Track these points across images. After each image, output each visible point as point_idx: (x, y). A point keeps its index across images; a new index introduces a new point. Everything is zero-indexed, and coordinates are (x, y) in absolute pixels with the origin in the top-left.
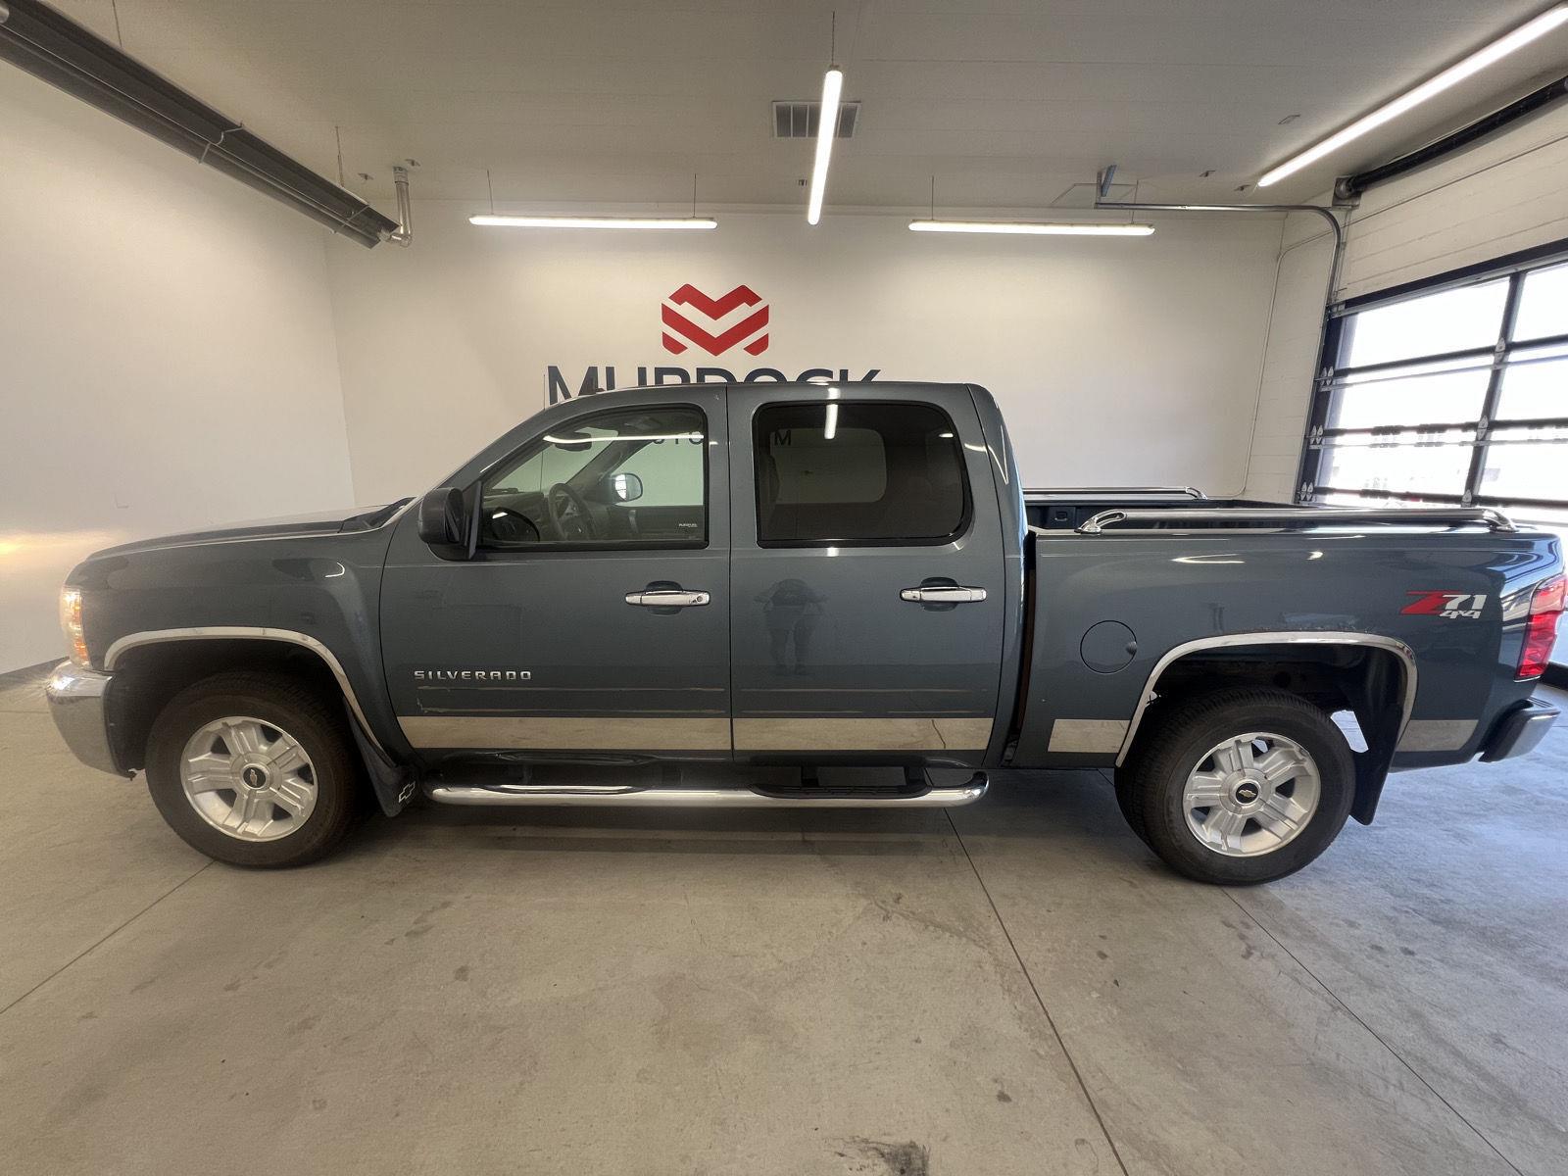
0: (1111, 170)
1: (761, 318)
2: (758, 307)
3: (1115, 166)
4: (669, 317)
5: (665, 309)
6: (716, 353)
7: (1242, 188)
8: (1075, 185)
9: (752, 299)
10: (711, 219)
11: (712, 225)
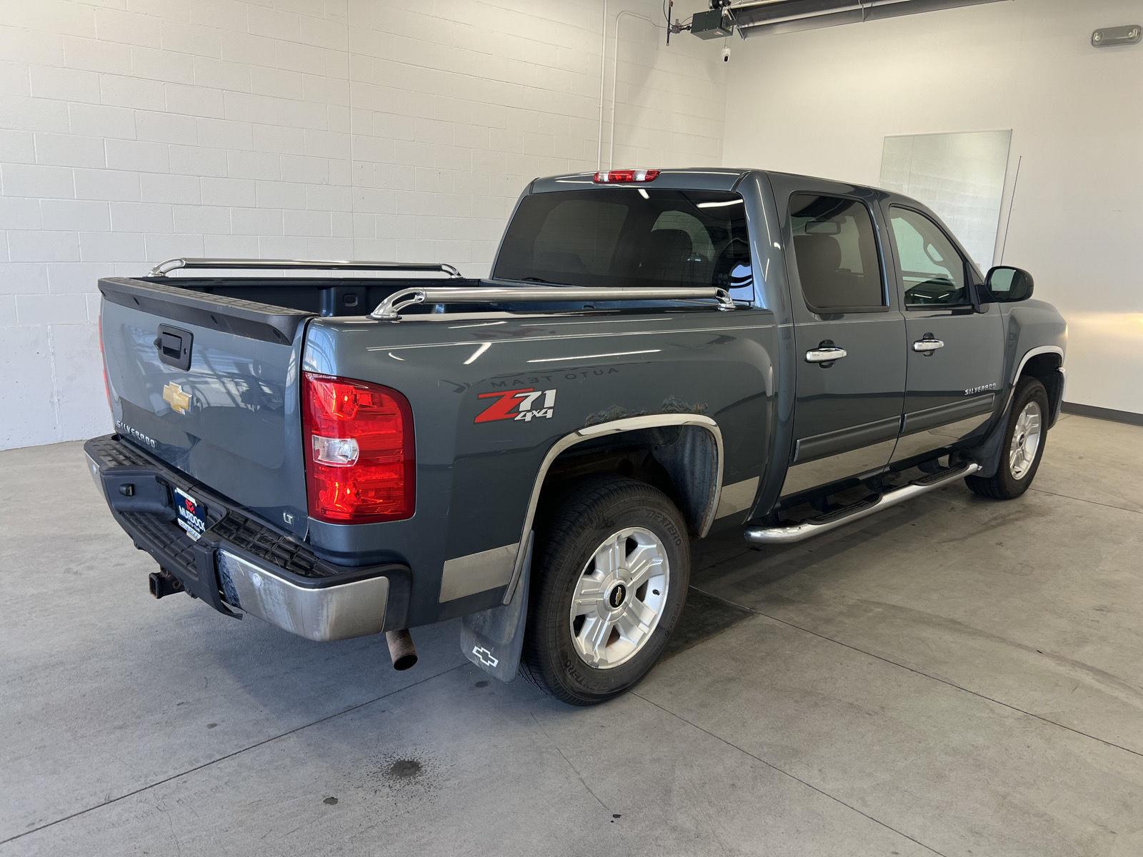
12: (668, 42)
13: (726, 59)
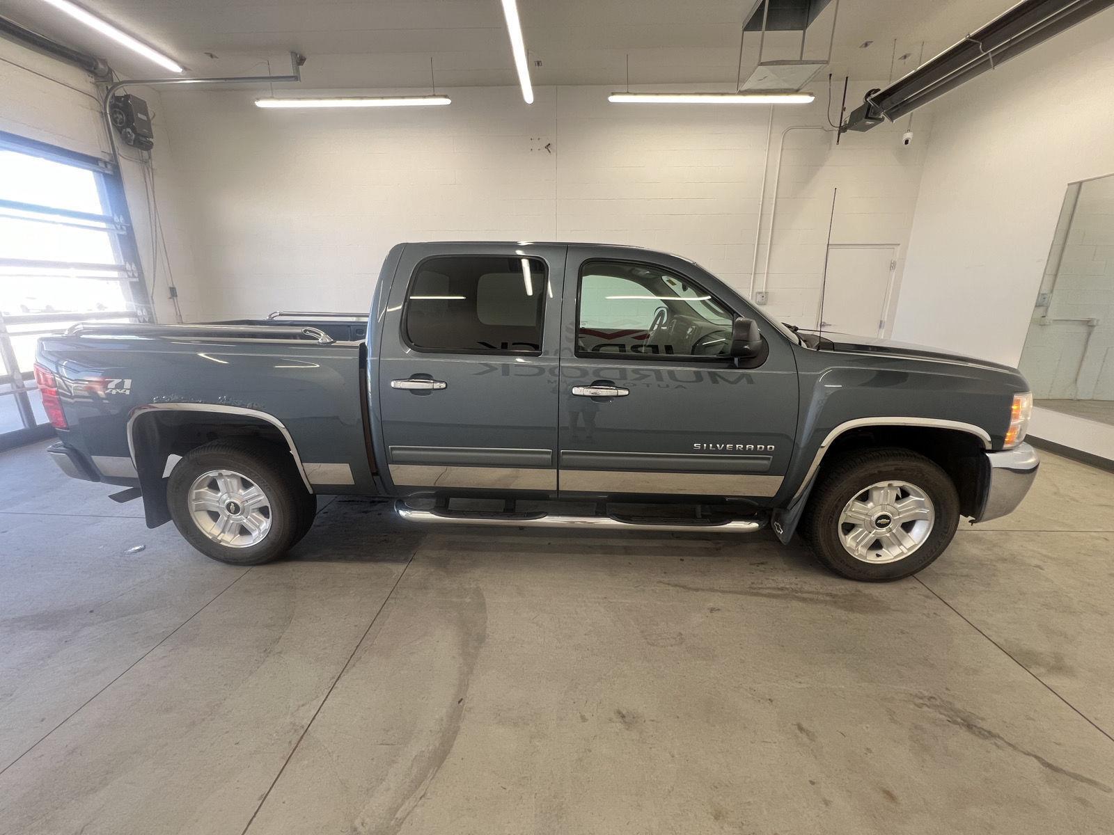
12: (838, 141)
13: (907, 142)
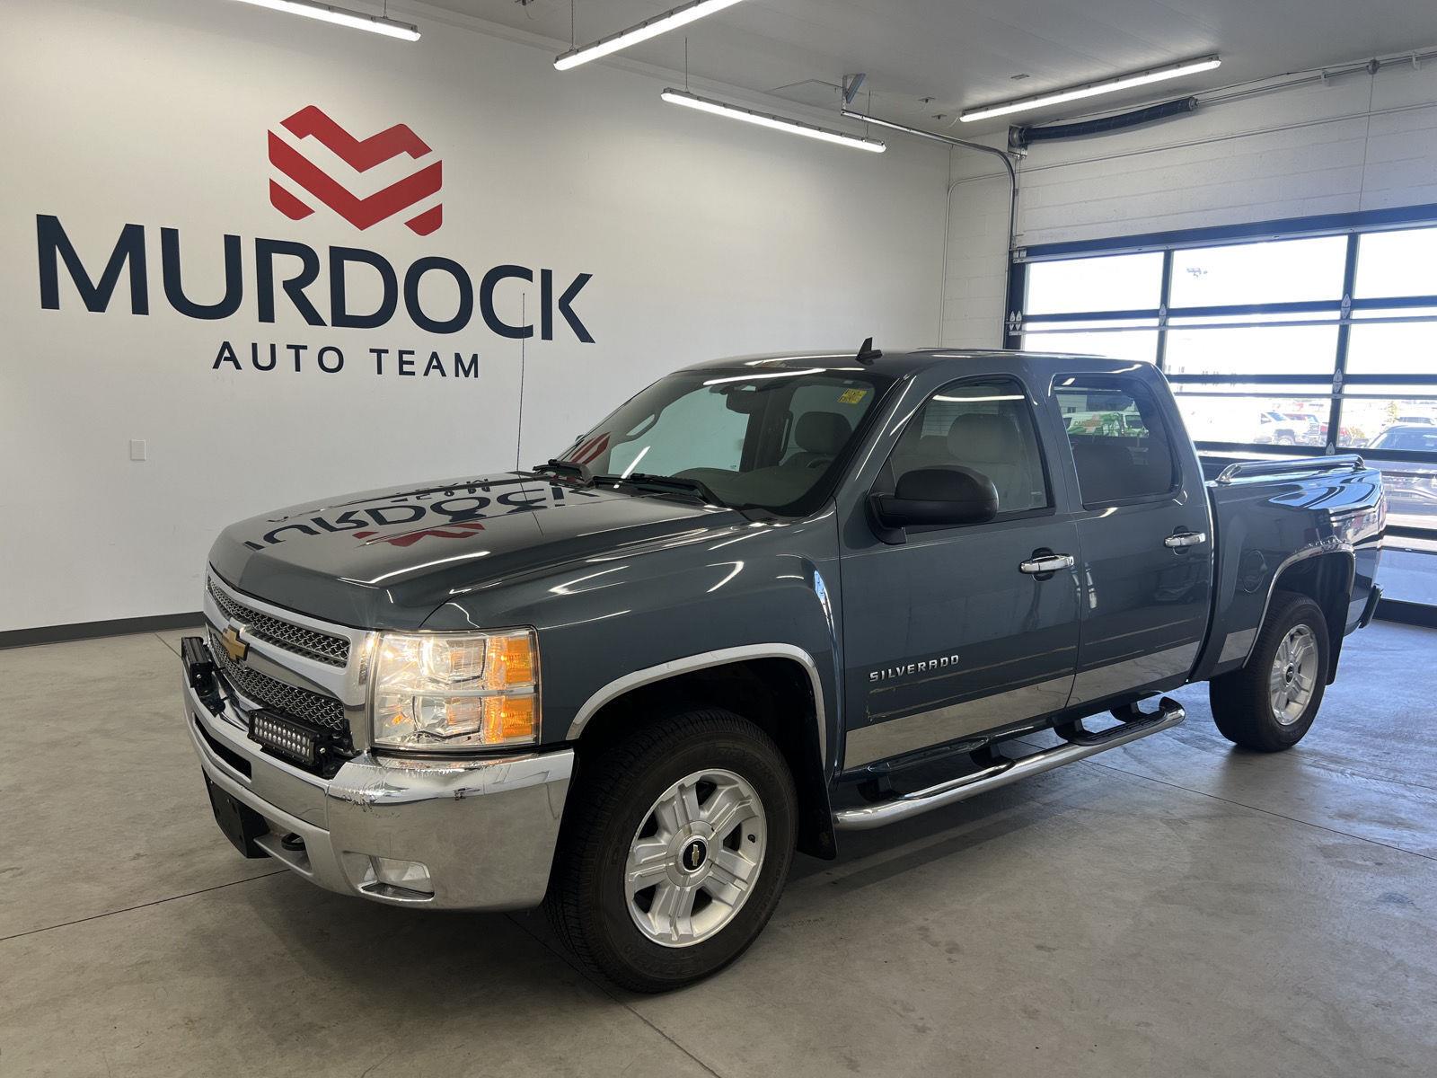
0: (859, 77)
1: (430, 180)
2: (425, 162)
3: (864, 75)
4: (280, 154)
5: (274, 140)
6: (362, 226)
7: (939, 117)
8: (813, 80)
9: (419, 149)
10: (414, 29)
11: (412, 36)
